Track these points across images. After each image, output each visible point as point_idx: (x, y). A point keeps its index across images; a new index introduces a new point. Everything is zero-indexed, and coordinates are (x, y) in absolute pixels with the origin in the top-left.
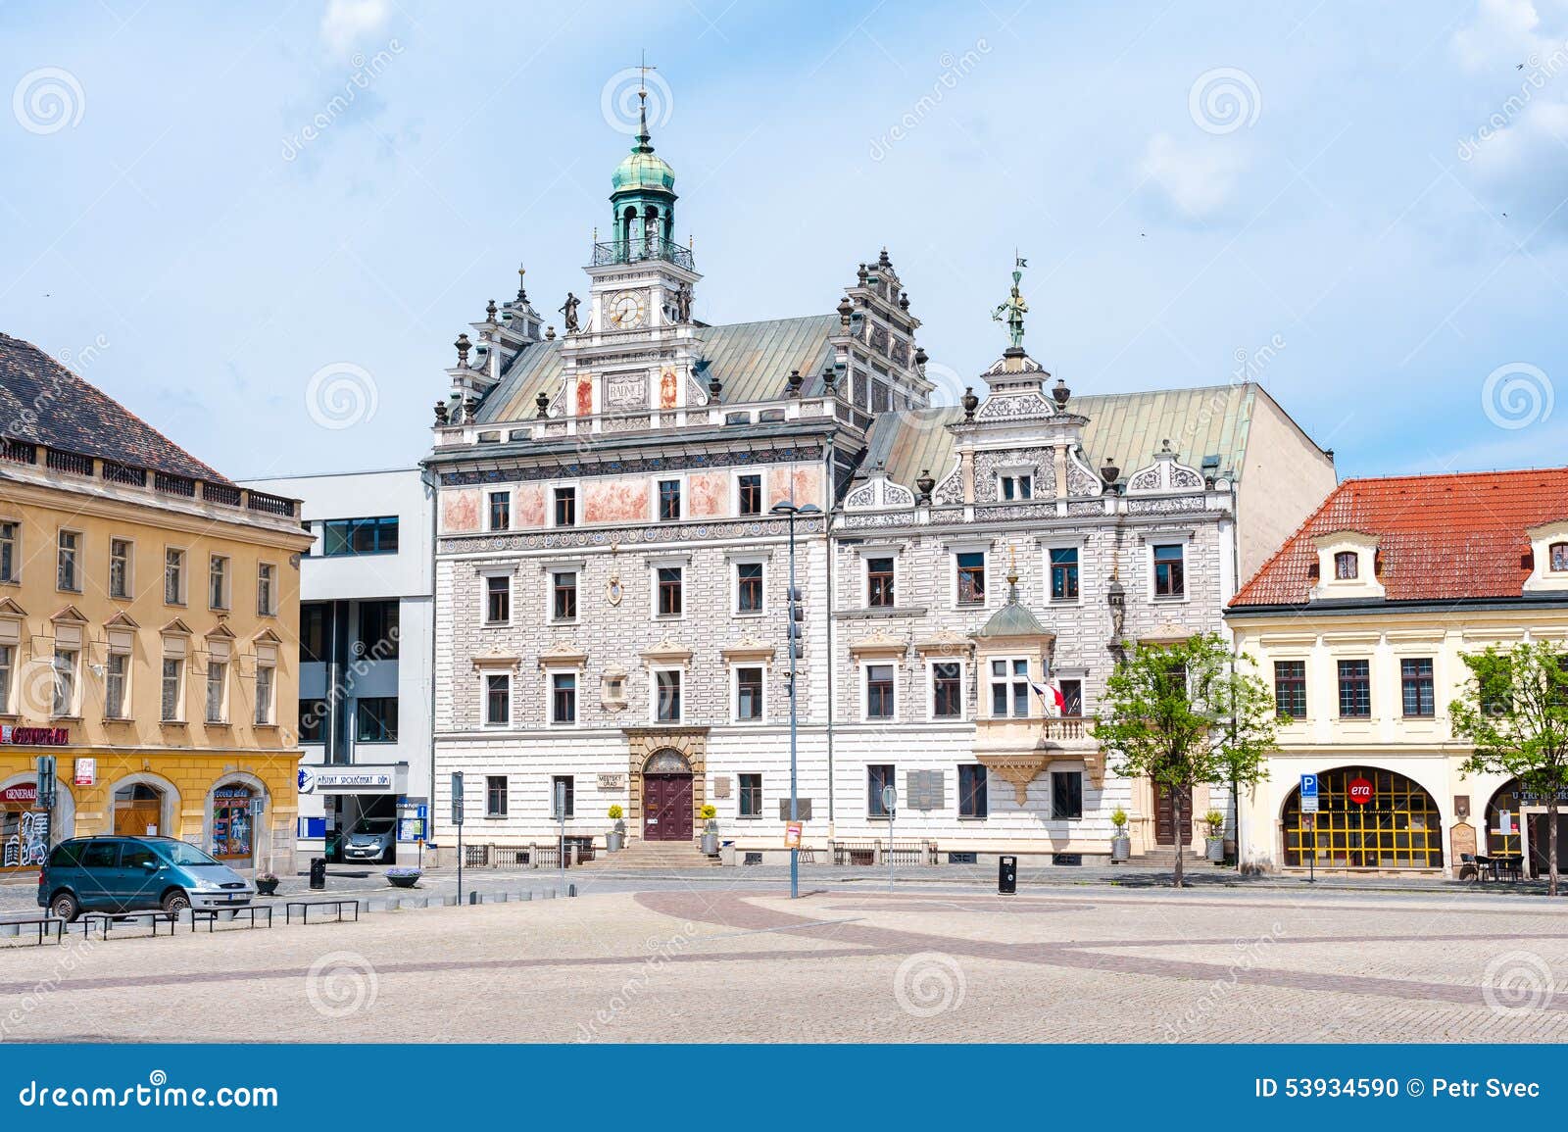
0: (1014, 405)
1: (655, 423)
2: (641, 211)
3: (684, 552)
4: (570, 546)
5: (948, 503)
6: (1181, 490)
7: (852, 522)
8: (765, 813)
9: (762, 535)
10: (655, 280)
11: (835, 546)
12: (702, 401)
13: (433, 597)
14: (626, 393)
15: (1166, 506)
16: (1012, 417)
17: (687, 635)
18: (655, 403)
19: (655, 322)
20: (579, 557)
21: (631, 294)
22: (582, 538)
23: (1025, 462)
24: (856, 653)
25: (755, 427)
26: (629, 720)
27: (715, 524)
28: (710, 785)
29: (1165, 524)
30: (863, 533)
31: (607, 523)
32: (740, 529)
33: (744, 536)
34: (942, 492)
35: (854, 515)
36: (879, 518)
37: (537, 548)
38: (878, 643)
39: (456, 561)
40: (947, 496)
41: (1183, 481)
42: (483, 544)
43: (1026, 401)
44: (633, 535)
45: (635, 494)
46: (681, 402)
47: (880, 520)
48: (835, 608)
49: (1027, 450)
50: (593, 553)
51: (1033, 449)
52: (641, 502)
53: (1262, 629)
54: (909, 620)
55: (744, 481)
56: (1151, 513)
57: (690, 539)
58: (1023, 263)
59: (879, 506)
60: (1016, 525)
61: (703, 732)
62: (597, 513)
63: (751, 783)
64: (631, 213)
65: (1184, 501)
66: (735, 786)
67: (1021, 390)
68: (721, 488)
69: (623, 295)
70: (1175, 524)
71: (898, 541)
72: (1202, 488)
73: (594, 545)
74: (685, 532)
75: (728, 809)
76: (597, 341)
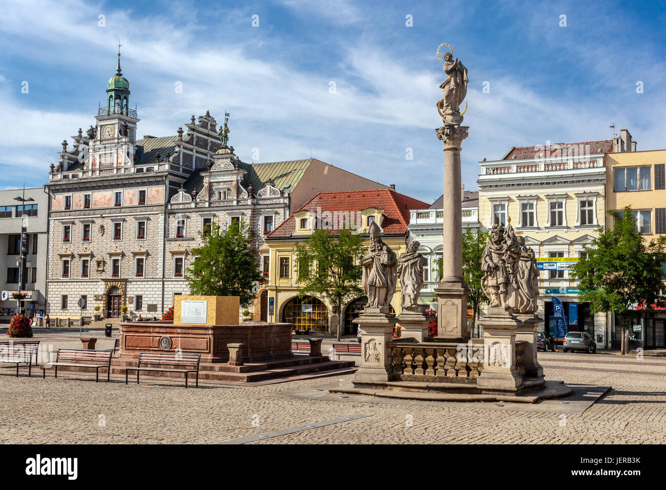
0: (222, 166)
1: (115, 172)
3: (122, 217)
4: (88, 215)
5: (201, 200)
6: (273, 196)
7: (173, 207)
8: (143, 309)
9: (145, 212)
10: (116, 121)
13: (48, 232)
15: (268, 202)
16: (222, 170)
17: (122, 246)
18: (115, 165)
20: (91, 219)
21: (110, 126)
22: (92, 212)
23: (225, 186)
24: (173, 253)
25: (144, 173)
26: (104, 276)
27: (131, 207)
28: (127, 299)
29: (268, 209)
30: (176, 211)
31: (100, 207)
32: (139, 209)
33: (140, 212)
34: (200, 197)
35: (174, 204)
36: (181, 206)
37: (79, 216)
38: (179, 250)
39: (55, 220)
40: (201, 198)
41: (274, 193)
42: (63, 214)
43: (226, 164)
44: (107, 211)
45: (108, 197)
47: (181, 207)
49: (226, 182)
50: (95, 217)
51: (228, 181)
52: (110, 199)
53: (277, 246)
54: (188, 242)
55: (141, 192)
56: (264, 204)
57: (124, 213)
58: (227, 115)
59: (181, 201)
60: (221, 208)
61: (126, 280)
62: (97, 204)
63: (139, 298)
64: (111, 96)
65: (274, 200)
66: (135, 299)
67: (225, 160)
68: (134, 195)
69: (107, 126)
70: (271, 208)
71: (187, 214)
72: (279, 196)
73: (95, 215)
74: (122, 210)
75: (131, 307)
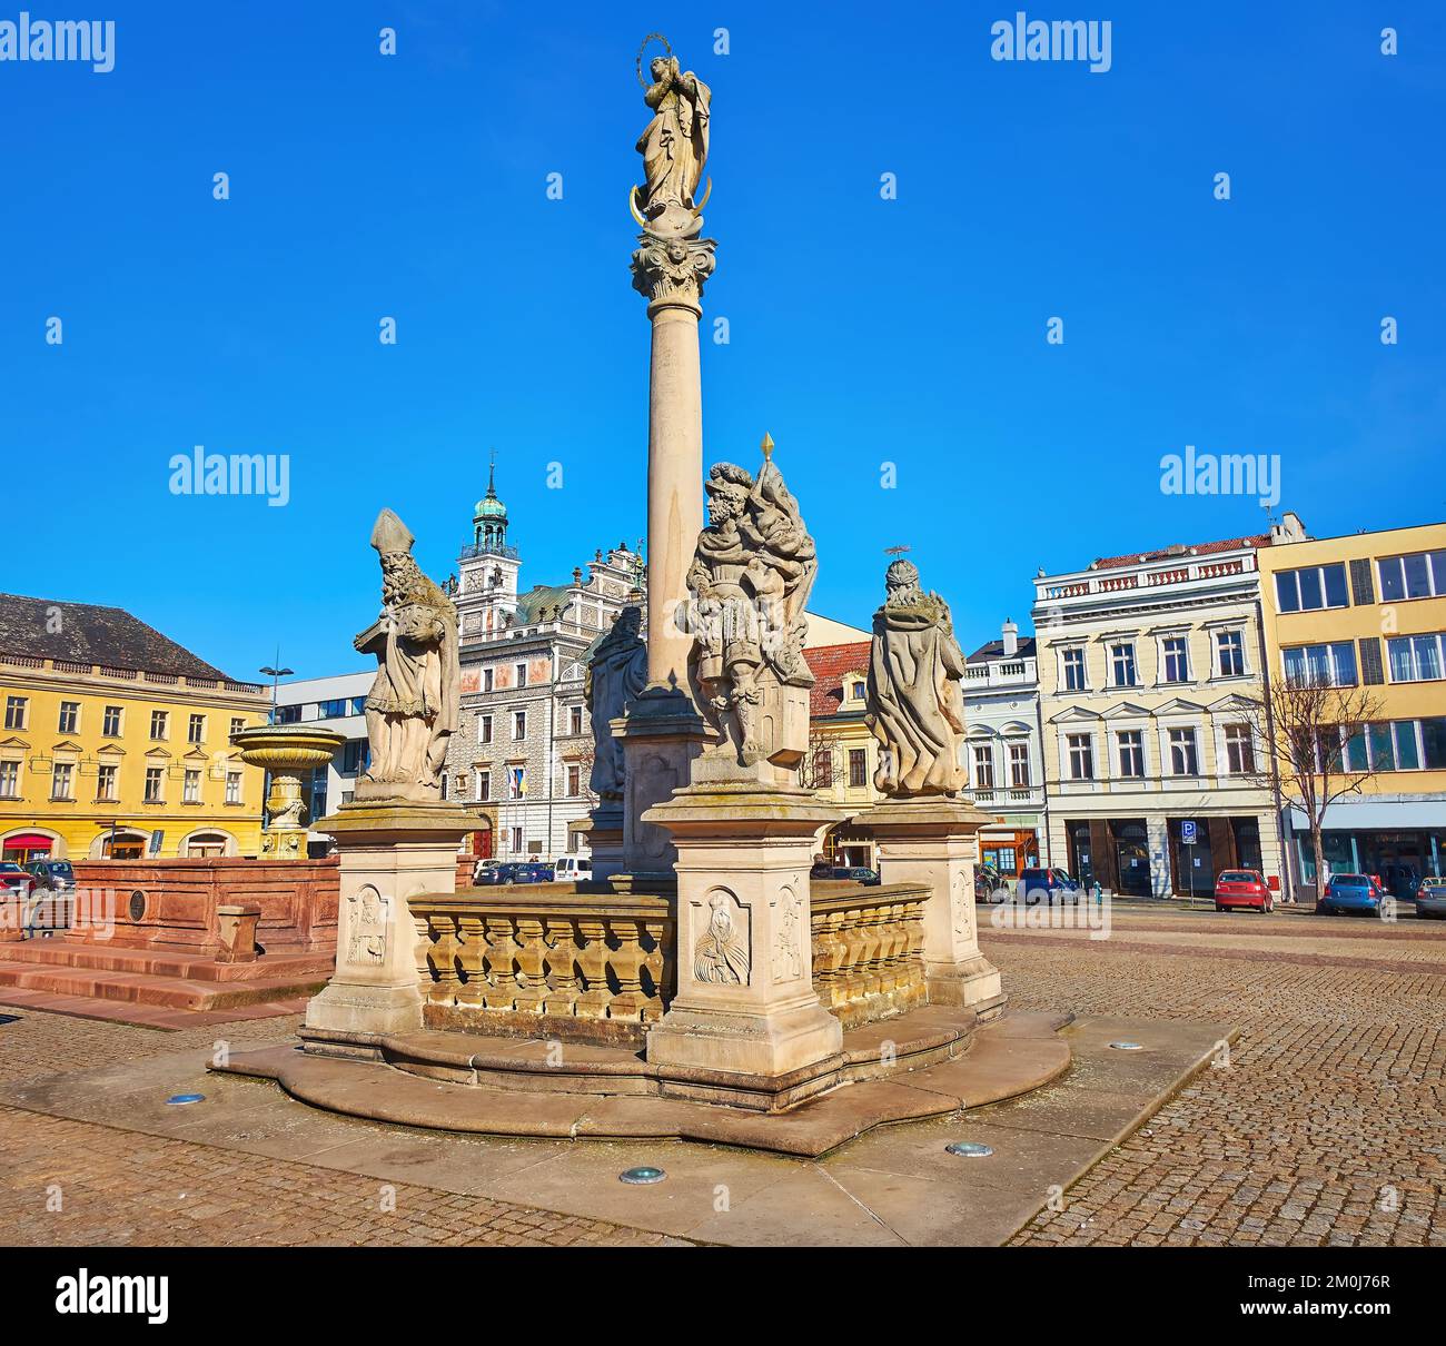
1: (484, 639)
2: (484, 528)
3: (493, 707)
7: (565, 687)
8: (522, 849)
9: (525, 697)
10: (486, 564)
11: (556, 700)
12: (503, 626)
14: (473, 623)
17: (493, 752)
18: (484, 629)
19: (486, 586)
21: (477, 572)
24: (563, 759)
25: (526, 638)
26: (468, 799)
27: (507, 692)
28: (500, 834)
30: (568, 694)
32: (517, 694)
33: (518, 697)
35: (565, 683)
38: (572, 754)
44: (473, 699)
45: (475, 677)
46: (495, 627)
48: (555, 735)
52: (476, 682)
55: (519, 667)
57: (496, 700)
59: (576, 679)
61: (496, 804)
63: (517, 831)
66: (511, 834)
68: (509, 672)
69: (473, 572)
74: (494, 696)
75: (506, 847)
76: (462, 597)
